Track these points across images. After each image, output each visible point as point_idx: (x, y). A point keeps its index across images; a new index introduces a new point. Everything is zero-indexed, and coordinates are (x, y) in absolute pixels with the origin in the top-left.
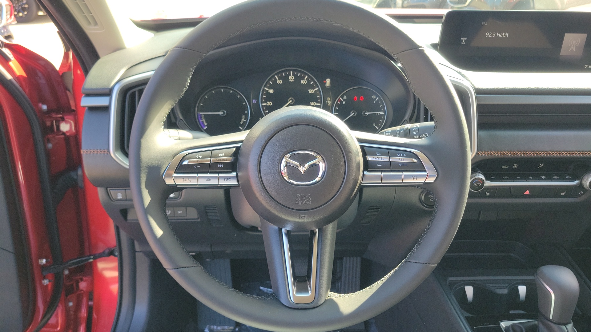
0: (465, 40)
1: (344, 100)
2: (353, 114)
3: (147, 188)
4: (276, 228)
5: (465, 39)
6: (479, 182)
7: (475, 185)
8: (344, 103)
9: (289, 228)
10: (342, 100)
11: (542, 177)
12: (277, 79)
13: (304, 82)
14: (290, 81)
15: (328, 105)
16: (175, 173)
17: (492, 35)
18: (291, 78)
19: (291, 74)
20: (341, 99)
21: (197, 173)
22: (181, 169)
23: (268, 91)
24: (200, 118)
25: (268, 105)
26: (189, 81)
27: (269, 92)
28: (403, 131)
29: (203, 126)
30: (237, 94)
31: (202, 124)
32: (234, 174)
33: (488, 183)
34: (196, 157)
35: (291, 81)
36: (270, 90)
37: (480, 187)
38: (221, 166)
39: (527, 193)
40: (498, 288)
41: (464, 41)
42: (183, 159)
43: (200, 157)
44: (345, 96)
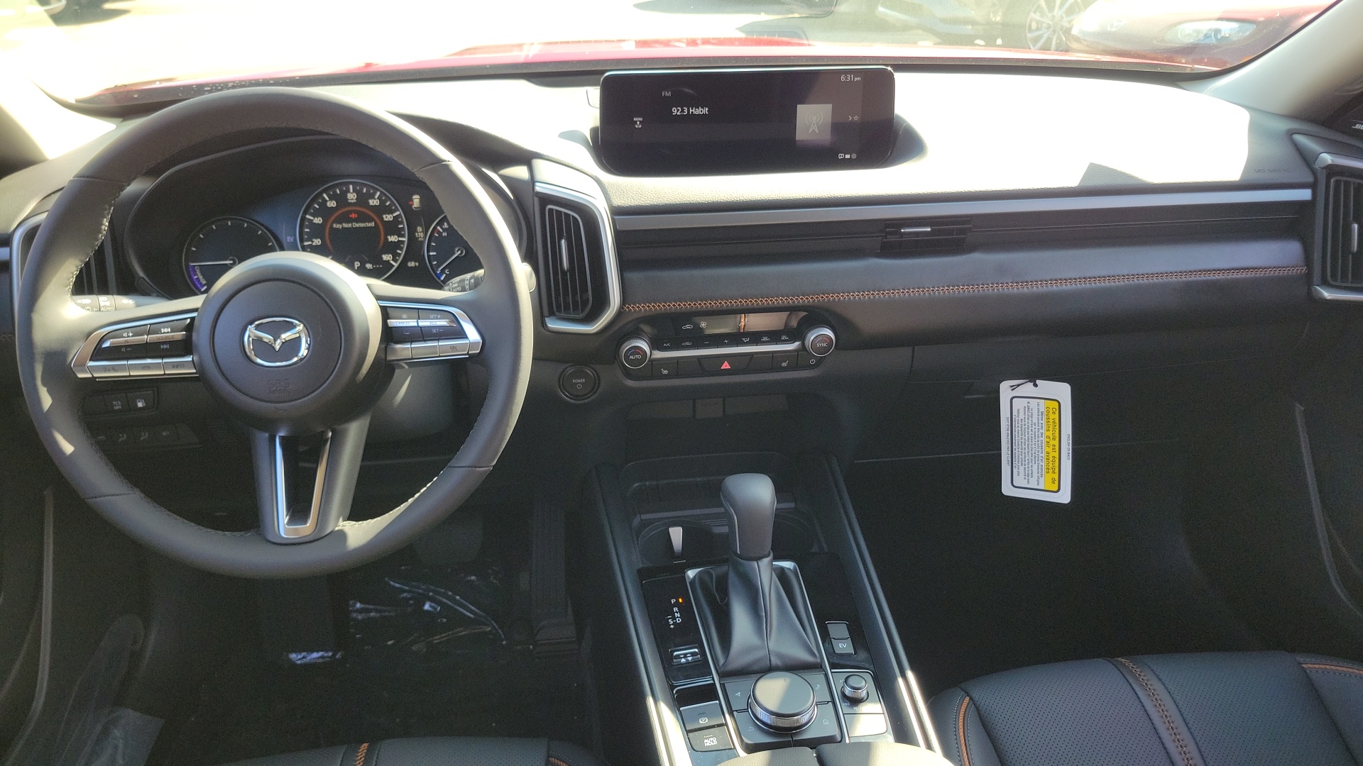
0: (640, 121)
1: (444, 230)
2: (459, 252)
3: (44, 386)
4: (267, 435)
5: (641, 119)
6: (639, 354)
7: (631, 357)
8: (445, 234)
9: (282, 434)
10: (441, 231)
11: (744, 339)
12: (327, 199)
13: (374, 202)
14: (349, 201)
15: (420, 239)
16: (91, 360)
17: (683, 111)
18: (352, 197)
19: (351, 191)
20: (439, 228)
21: (128, 359)
22: (100, 353)
23: (312, 220)
24: (192, 273)
25: (314, 244)
26: (107, 224)
27: (314, 222)
28: (472, 281)
29: (199, 286)
30: (256, 227)
31: (197, 283)
32: (189, 359)
33: (658, 355)
34: (124, 335)
35: (352, 201)
36: (316, 219)
37: (640, 362)
38: (165, 346)
39: (726, 366)
40: (717, 526)
41: (638, 123)
42: (102, 340)
43: (131, 334)
44: (446, 224)
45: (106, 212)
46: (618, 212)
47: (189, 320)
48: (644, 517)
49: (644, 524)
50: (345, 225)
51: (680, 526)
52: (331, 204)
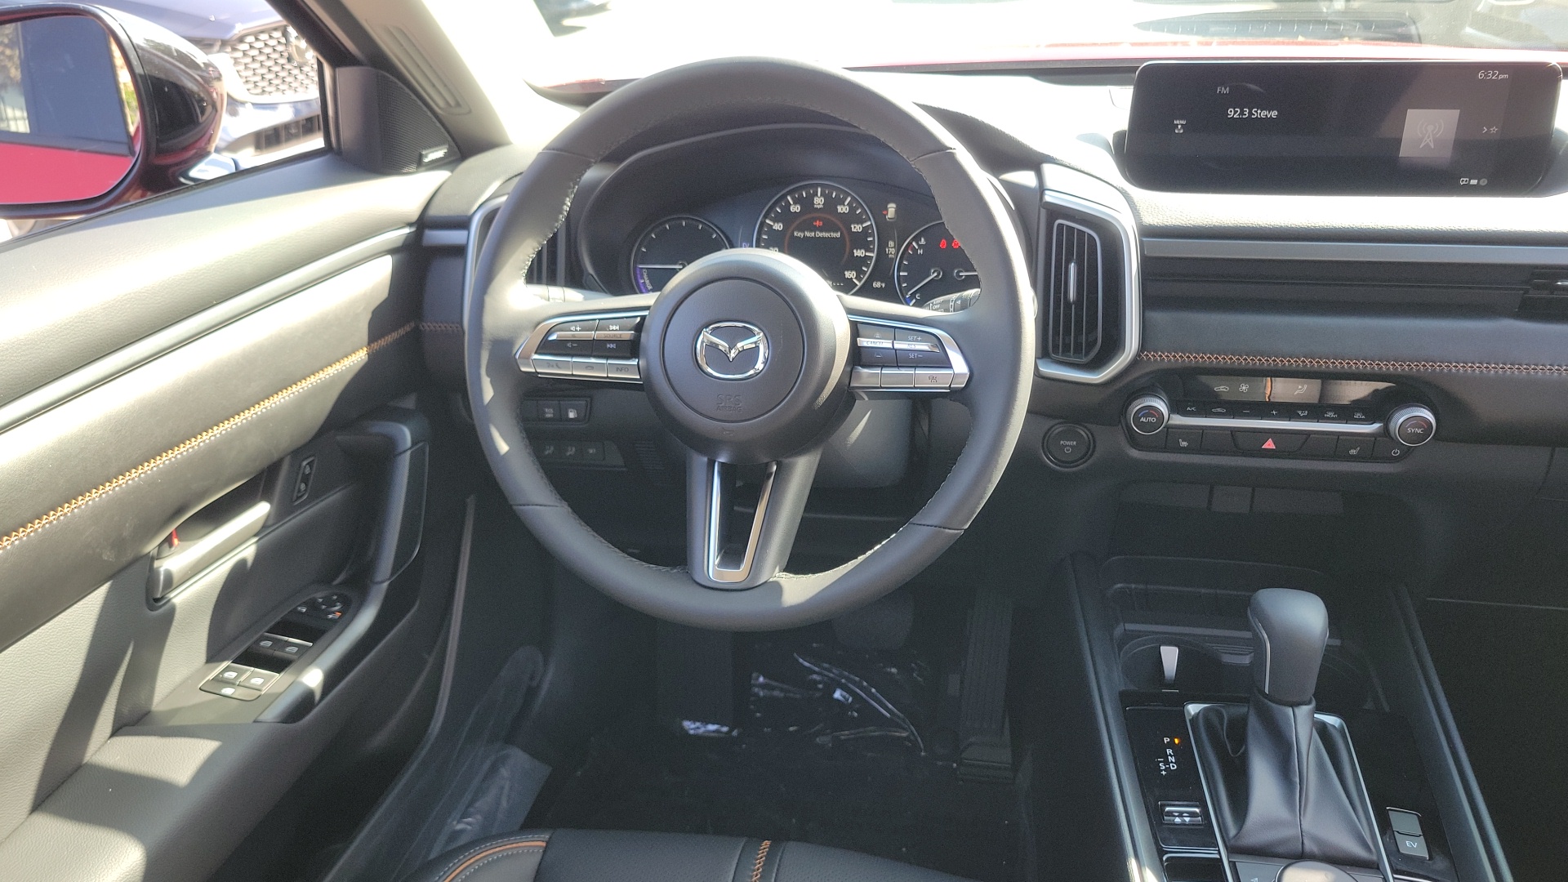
0: (1182, 125)
1: (920, 247)
2: (936, 274)
3: (488, 375)
4: (705, 459)
5: (1184, 122)
6: (1153, 416)
7: (1143, 419)
8: (920, 252)
9: (722, 459)
10: (917, 247)
11: (1300, 412)
12: (792, 203)
13: (843, 209)
14: (815, 206)
15: (890, 256)
16: (536, 353)
17: (1242, 113)
18: (819, 201)
19: (819, 194)
20: (914, 243)
21: (573, 356)
22: (546, 346)
23: (772, 226)
24: (639, 276)
26: (569, 204)
27: (774, 228)
28: (959, 302)
29: (644, 291)
30: (711, 230)
31: (642, 287)
32: (634, 362)
33: (1178, 420)
34: (572, 329)
35: (818, 207)
36: (776, 224)
37: (1154, 426)
38: (612, 346)
39: (1269, 445)
40: (1226, 653)
41: (1179, 127)
42: (549, 332)
43: (578, 329)
44: (923, 239)
45: (570, 191)
46: (1148, 233)
47: (639, 319)
48: (1130, 627)
49: (1129, 636)
50: (808, 234)
51: (1176, 646)
52: (795, 208)
